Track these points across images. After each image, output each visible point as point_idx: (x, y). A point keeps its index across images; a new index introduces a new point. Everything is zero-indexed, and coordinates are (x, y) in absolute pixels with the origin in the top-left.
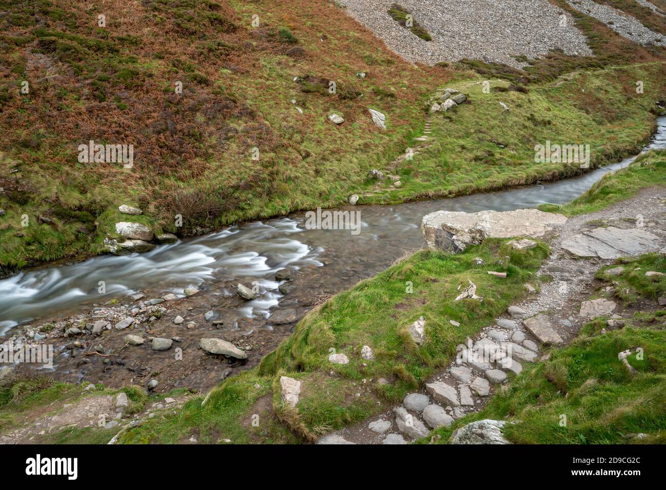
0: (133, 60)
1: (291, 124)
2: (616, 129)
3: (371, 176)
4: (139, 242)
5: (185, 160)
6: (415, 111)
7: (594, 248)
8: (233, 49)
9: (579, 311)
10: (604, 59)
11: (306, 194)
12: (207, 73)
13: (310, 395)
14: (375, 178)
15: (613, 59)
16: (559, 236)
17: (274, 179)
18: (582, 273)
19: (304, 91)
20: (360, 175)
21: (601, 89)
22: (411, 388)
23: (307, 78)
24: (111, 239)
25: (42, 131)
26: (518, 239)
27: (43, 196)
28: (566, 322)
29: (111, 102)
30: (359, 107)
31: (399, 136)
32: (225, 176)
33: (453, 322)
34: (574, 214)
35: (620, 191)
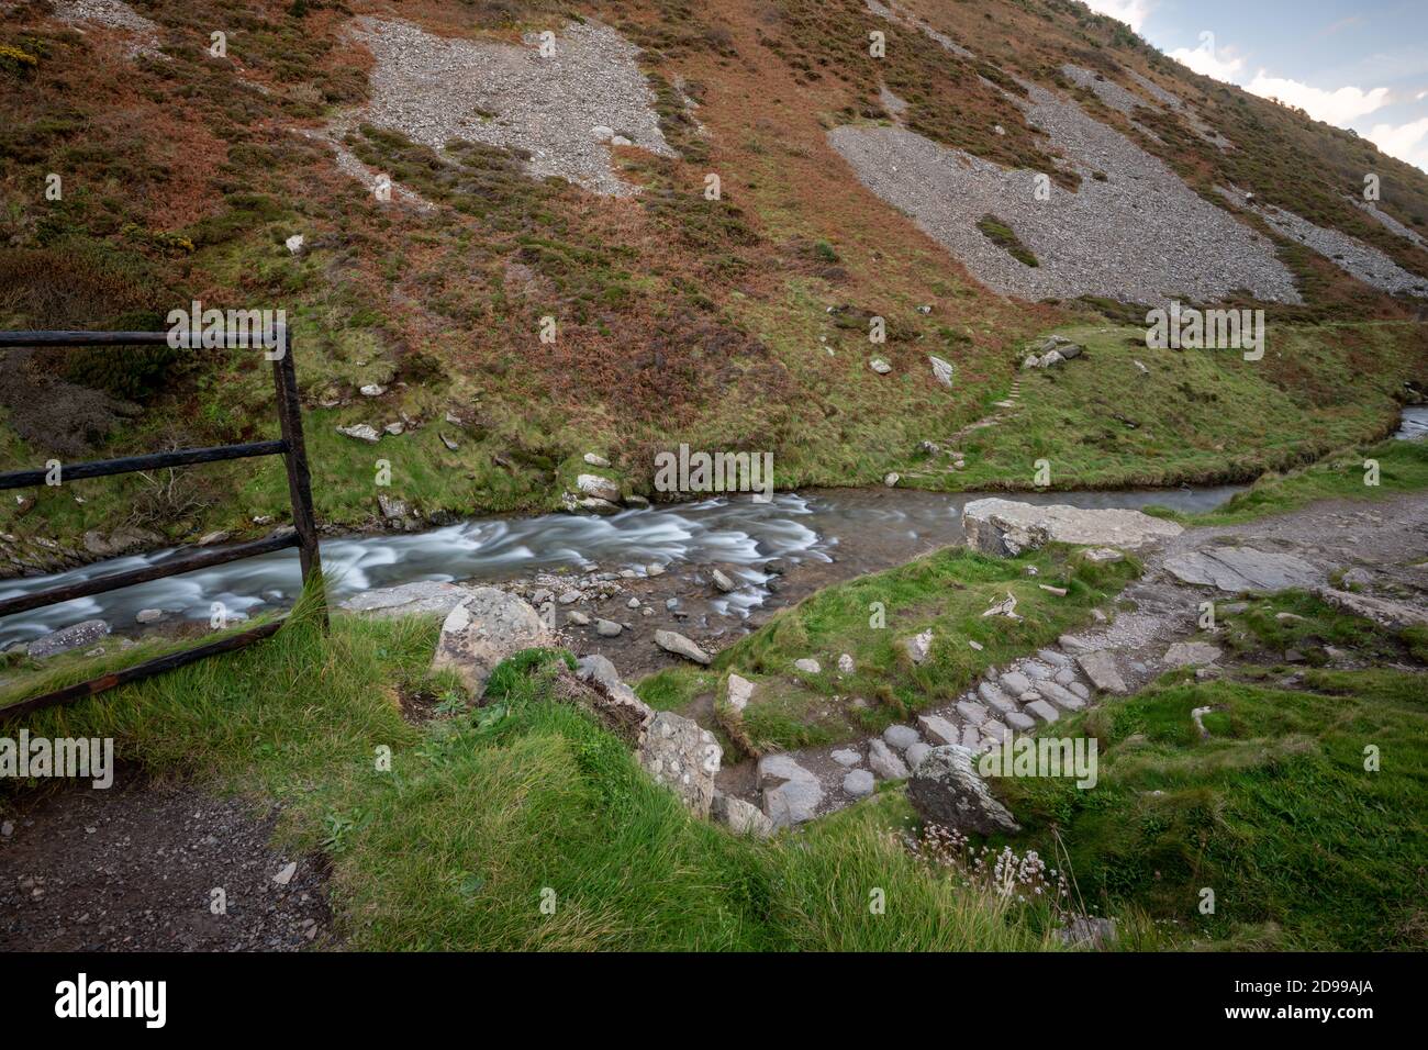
0: (625, 276)
1: (816, 369)
2: (1328, 418)
3: (920, 450)
4: (602, 502)
5: (671, 405)
6: (1000, 363)
7: (1211, 573)
8: (751, 266)
9: (1163, 655)
10: (1321, 311)
11: (824, 464)
12: (714, 296)
13: (762, 701)
14: (927, 453)
15: (1335, 311)
16: (1163, 551)
17: (782, 440)
18: (1185, 605)
19: (838, 326)
20: (904, 447)
21: (1311, 355)
22: (897, 717)
23: (846, 308)
24: (570, 494)
25: (510, 355)
26: (1095, 547)
27: (502, 432)
28: (1140, 667)
29: (592, 326)
30: (916, 353)
31: (970, 397)
32: (719, 430)
33: (973, 644)
34: (1197, 524)
35: (1280, 500)
